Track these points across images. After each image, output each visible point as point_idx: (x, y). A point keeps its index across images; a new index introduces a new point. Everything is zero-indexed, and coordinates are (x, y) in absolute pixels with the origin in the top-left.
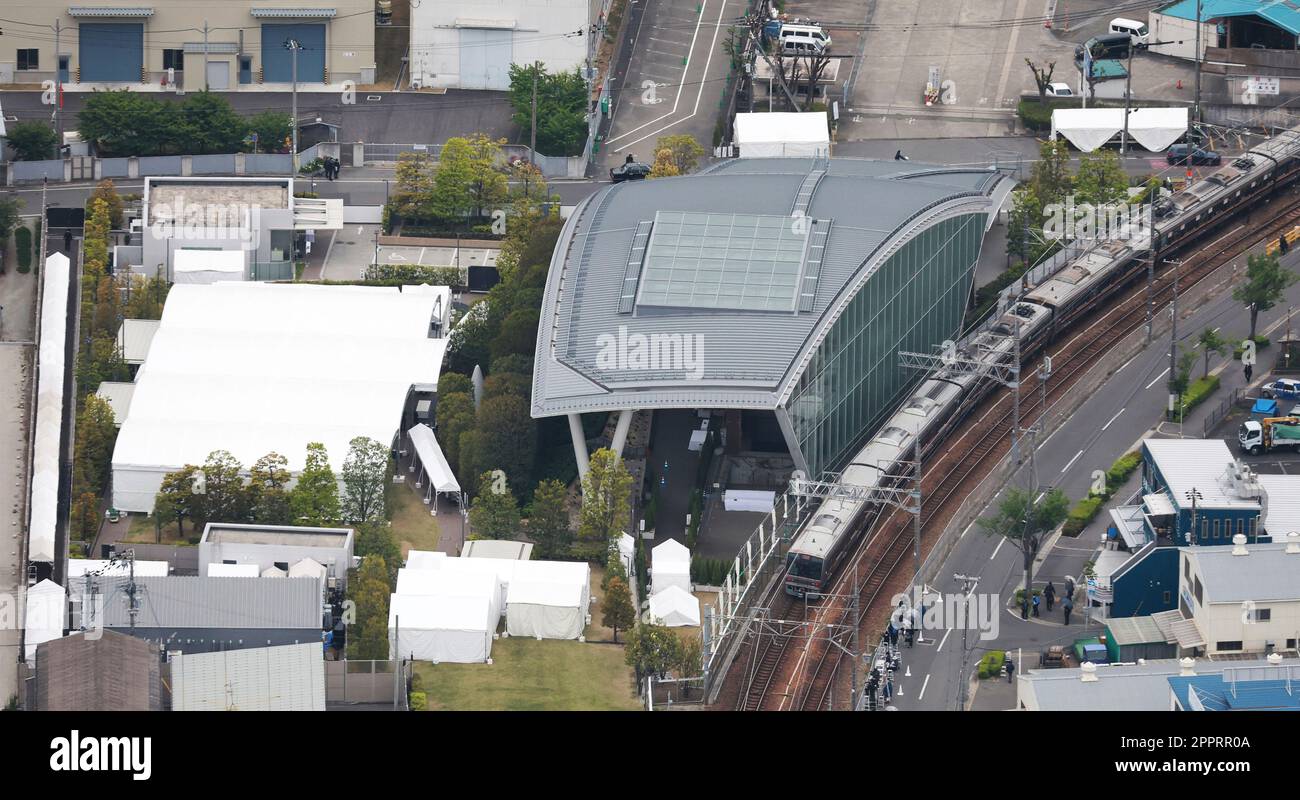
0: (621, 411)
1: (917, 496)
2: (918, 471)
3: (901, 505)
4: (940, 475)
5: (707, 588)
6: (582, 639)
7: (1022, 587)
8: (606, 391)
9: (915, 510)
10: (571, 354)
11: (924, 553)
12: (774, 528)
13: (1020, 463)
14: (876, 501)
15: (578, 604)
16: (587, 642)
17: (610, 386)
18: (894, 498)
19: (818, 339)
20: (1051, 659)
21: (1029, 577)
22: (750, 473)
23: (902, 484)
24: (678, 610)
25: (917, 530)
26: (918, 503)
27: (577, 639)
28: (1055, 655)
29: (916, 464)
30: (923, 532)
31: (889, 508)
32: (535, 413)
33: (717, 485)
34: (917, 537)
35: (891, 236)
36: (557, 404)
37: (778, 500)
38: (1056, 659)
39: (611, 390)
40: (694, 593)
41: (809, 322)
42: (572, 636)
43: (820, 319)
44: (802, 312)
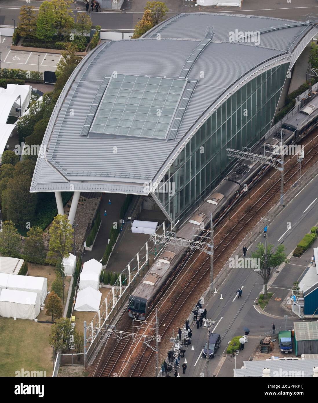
1: (212, 247)
2: (212, 235)
3: (204, 250)
5: (108, 286)
6: (36, 320)
7: (263, 292)
8: (66, 181)
9: (211, 253)
10: (54, 158)
11: (215, 274)
12: (147, 252)
13: (284, 206)
14: (192, 247)
15: (34, 303)
16: (38, 322)
17: (69, 178)
18: (201, 247)
20: (264, 344)
21: (266, 289)
22: (153, 205)
23: (204, 240)
24: (87, 304)
25: (212, 262)
26: (212, 250)
27: (34, 320)
28: (266, 342)
29: (211, 231)
30: (215, 264)
31: (198, 251)
32: (32, 191)
33: (129, 218)
34: (212, 266)
35: (226, 91)
36: (42, 186)
37: (159, 227)
38: (267, 344)
39: (69, 181)
41: (173, 144)
42: (32, 318)
43: (179, 143)
44: (170, 140)
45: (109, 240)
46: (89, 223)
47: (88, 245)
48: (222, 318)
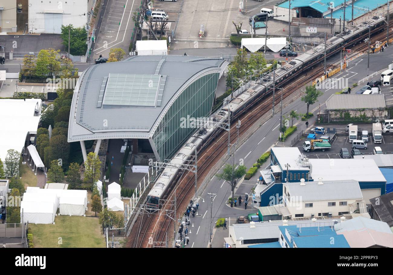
0: (97, 140)
1: (196, 167)
2: (196, 159)
3: (191, 170)
4: (204, 160)
5: (127, 198)
6: (85, 215)
7: (231, 197)
8: (93, 133)
9: (195, 172)
10: (81, 121)
11: (198, 186)
12: (149, 178)
13: (230, 156)
14: (182, 169)
15: (83, 204)
16: (86, 216)
17: (94, 131)
18: (188, 168)
19: (163, 115)
20: (240, 220)
21: (233, 193)
22: (141, 160)
23: (191, 163)
24: (117, 206)
25: (196, 178)
26: (196, 169)
27: (83, 216)
28: (241, 219)
29: (196, 156)
30: (198, 179)
31: (186, 171)
32: (69, 141)
33: (130, 164)
34: (196, 181)
35: (187, 81)
36: (76, 137)
37: (150, 169)
38: (242, 220)
39: (94, 133)
40: (122, 200)
41: (160, 109)
42: (81, 215)
43: (164, 109)
44: (157, 106)
45: (120, 175)
46: (103, 168)
47: (107, 179)
48: (207, 211)
